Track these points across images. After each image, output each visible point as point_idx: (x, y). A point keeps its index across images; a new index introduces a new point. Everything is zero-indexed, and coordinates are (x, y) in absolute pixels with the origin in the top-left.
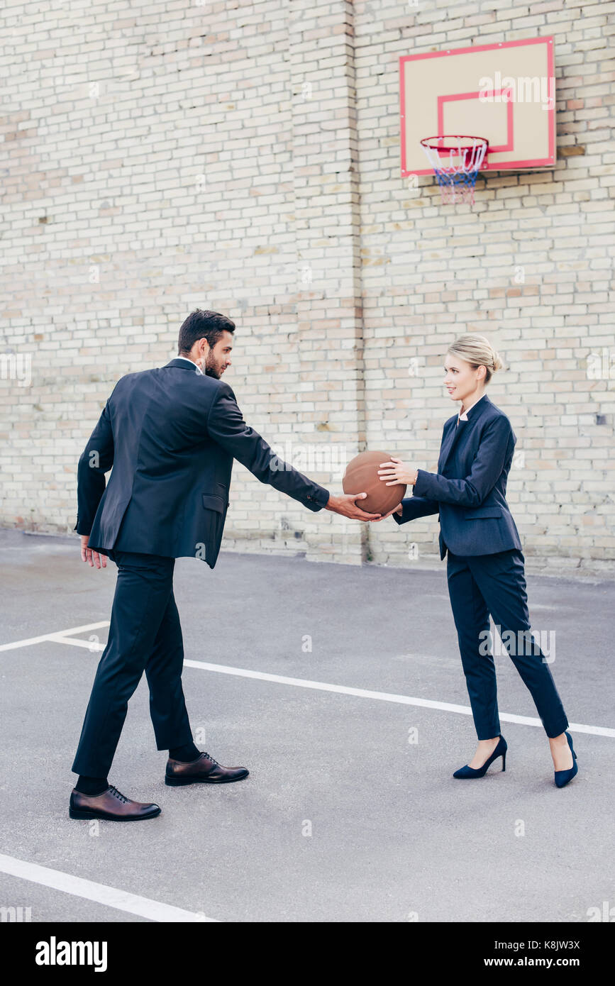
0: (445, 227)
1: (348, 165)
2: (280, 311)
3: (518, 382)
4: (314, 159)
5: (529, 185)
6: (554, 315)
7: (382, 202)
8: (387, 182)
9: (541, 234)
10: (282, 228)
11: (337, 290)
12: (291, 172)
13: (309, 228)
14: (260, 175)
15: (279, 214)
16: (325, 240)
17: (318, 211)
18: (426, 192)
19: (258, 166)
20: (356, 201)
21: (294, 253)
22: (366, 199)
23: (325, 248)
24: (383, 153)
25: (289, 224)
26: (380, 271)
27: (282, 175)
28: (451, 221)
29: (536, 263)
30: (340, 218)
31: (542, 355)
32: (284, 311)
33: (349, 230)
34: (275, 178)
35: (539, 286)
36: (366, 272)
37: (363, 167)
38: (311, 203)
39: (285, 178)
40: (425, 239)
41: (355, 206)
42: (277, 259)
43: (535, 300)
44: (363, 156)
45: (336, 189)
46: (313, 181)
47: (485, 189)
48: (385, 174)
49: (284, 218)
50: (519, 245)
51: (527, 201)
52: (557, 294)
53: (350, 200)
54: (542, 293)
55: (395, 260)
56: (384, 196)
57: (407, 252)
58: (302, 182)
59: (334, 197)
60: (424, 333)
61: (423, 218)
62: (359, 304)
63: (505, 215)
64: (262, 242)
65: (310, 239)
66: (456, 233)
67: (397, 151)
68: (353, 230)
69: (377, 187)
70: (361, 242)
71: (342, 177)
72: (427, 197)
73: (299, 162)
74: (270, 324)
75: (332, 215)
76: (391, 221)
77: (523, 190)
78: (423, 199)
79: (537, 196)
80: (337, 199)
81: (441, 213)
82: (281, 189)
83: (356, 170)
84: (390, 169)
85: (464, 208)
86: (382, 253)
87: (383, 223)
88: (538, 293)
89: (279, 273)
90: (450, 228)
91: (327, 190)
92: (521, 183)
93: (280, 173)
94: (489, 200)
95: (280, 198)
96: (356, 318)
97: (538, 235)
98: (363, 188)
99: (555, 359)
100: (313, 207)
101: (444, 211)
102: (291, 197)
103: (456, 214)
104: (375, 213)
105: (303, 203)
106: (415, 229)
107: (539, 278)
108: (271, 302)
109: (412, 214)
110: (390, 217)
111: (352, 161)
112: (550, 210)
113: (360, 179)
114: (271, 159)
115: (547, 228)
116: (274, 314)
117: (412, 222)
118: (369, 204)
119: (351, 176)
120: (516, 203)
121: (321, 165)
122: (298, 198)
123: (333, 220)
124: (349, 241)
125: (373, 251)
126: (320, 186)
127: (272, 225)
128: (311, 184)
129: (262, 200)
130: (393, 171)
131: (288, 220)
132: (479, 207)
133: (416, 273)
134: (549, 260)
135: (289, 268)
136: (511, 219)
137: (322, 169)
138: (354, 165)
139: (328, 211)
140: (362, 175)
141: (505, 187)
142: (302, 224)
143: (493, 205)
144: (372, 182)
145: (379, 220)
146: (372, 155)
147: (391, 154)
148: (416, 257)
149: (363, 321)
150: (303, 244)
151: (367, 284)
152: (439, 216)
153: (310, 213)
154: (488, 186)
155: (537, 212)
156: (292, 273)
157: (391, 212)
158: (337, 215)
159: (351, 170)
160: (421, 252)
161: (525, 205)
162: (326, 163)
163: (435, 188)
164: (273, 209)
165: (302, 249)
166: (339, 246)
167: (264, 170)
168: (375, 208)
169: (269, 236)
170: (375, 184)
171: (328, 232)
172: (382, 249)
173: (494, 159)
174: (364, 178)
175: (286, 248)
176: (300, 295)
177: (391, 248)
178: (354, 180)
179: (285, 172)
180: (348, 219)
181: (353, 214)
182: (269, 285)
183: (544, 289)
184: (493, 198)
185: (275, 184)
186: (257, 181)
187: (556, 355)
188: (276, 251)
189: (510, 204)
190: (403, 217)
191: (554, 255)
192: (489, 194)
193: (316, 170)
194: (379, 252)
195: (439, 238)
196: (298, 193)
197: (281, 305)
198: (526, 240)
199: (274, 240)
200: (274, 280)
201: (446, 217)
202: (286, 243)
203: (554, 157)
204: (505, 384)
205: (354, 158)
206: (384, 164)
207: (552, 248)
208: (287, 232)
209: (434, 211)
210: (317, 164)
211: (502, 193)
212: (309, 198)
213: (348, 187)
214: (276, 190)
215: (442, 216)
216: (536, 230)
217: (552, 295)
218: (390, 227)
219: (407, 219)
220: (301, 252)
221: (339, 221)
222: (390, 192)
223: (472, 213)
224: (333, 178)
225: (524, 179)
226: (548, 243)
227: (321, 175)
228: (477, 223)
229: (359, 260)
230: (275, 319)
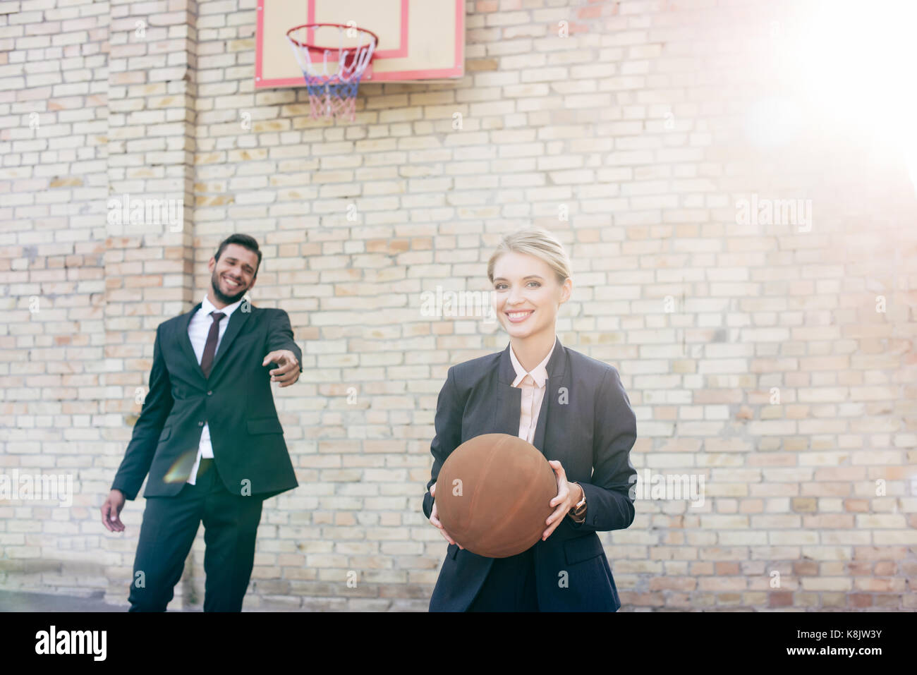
0: (310, 158)
1: (182, 72)
2: (80, 263)
3: (403, 364)
4: (136, 63)
5: (423, 106)
6: (452, 276)
7: (226, 122)
8: (235, 98)
9: (438, 170)
10: (88, 153)
11: (160, 236)
12: (105, 80)
13: (126, 152)
14: (64, 82)
15: (86, 135)
16: (147, 169)
17: (140, 131)
18: (286, 111)
19: (62, 72)
20: (191, 119)
21: (104, 187)
22: (204, 118)
23: (146, 180)
24: (230, 60)
25: (99, 149)
26: (219, 213)
27: (93, 84)
28: (317, 150)
29: (430, 208)
30: (170, 141)
31: (436, 329)
32: (88, 263)
33: (180, 157)
34: (84, 88)
35: (433, 237)
36: (200, 215)
37: (203, 77)
38: (131, 120)
39: (96, 88)
40: (282, 173)
41: (190, 127)
42: (79, 193)
43: (426, 257)
44: (203, 63)
45: (164, 102)
46: (135, 92)
47: (364, 110)
48: (232, 87)
49: (92, 140)
50: (408, 183)
51: (421, 128)
52: (457, 248)
53: (182, 118)
54: (438, 246)
55: (240, 199)
56: (230, 115)
57: (257, 190)
58: (120, 92)
59: (162, 113)
60: (276, 296)
61: (280, 145)
62: (189, 255)
63: (391, 144)
64: (61, 171)
65: (126, 167)
66: (324, 166)
67: (251, 57)
68: (186, 157)
69: (220, 103)
70: (195, 174)
71: (173, 88)
72: (286, 118)
73: (117, 66)
74: (67, 280)
75: (158, 137)
76: (237, 148)
77: (416, 113)
78: (281, 122)
79: (433, 121)
80: (166, 116)
81: (305, 139)
82: (90, 102)
83: (193, 80)
84: (239, 80)
85: (335, 134)
86: (223, 190)
87: (226, 151)
88: (431, 246)
89: (81, 212)
90: (316, 160)
91: (153, 103)
92: (413, 104)
93: (90, 81)
94: (369, 124)
95: (89, 114)
96: (184, 274)
97: (433, 172)
98: (201, 104)
99: (453, 334)
100: (132, 126)
101: (309, 136)
102: (102, 113)
103: (324, 141)
104: (216, 138)
105: (119, 120)
106: (268, 160)
107: (434, 227)
108: (69, 250)
109: (265, 140)
110: (235, 142)
111: (189, 67)
112: (450, 140)
113: (197, 92)
114: (78, 62)
115: (445, 163)
116: (73, 266)
117: (265, 150)
118: (208, 126)
119: (187, 85)
120: (405, 130)
121: (146, 71)
122: (113, 113)
123: (159, 144)
124: (179, 171)
125: (211, 188)
126: (144, 98)
127: (77, 149)
128: (131, 95)
129: (64, 116)
130: (243, 84)
131: (98, 143)
132: (355, 133)
133: (268, 217)
134: (448, 204)
135: (95, 207)
136: (397, 150)
137: (147, 76)
138: (191, 73)
139: (153, 131)
140: (201, 88)
141: (391, 108)
142: (117, 147)
143: (375, 132)
144: (214, 97)
145: (220, 146)
146: (213, 60)
147: (241, 61)
148: (269, 196)
149: (194, 280)
150: (117, 174)
151: (201, 230)
152: (301, 143)
153: (128, 133)
154: (370, 106)
155: (433, 140)
156: (99, 213)
157: (237, 136)
158: (165, 137)
159: (187, 78)
160: (275, 189)
161: (418, 132)
162: (153, 68)
163: (298, 107)
164: (78, 128)
165: (115, 181)
166: (166, 177)
167: (69, 77)
168: (215, 130)
169: (71, 164)
170: (218, 100)
171: (151, 158)
172: (223, 185)
173: (382, 67)
174: (203, 91)
175: (93, 180)
176: (109, 242)
177: (236, 184)
178: (191, 92)
179: (97, 81)
180: (180, 143)
181: (187, 136)
182: (68, 228)
183: (440, 242)
184: (374, 121)
185: (84, 96)
186: (58, 91)
187: (454, 329)
188: (79, 183)
189: (397, 131)
190: (254, 144)
191: (453, 199)
192: (368, 117)
193: (140, 77)
194: (218, 187)
195: (300, 172)
196: (114, 106)
197: (83, 255)
198: (418, 178)
199: (78, 169)
200: (75, 221)
201: (310, 144)
202: (93, 173)
203: (462, 67)
204: (385, 367)
205: (193, 64)
206: (231, 73)
207: (452, 189)
208: (96, 159)
209: (295, 137)
210: (141, 70)
211: (387, 116)
212: (128, 113)
213: (181, 101)
214: (84, 103)
215: (306, 143)
216: (430, 164)
217: (450, 250)
218: (235, 156)
219: (258, 146)
220: (114, 185)
221: (167, 145)
222: (237, 110)
223: (346, 140)
224: (161, 89)
225: (417, 98)
226: (445, 183)
227: (146, 83)
228: (352, 153)
229: (191, 198)
230: (73, 274)
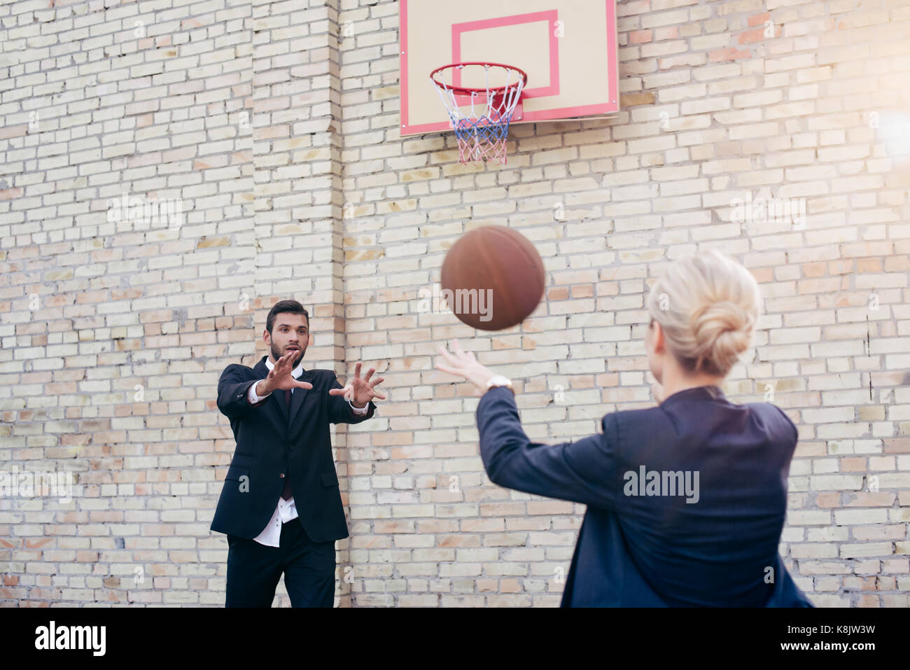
0: (461, 206)
1: (327, 123)
2: (230, 325)
3: (566, 420)
4: (279, 117)
5: (578, 146)
6: (615, 325)
7: (373, 173)
8: (379, 147)
9: (596, 212)
10: (234, 211)
11: (309, 294)
12: (250, 136)
13: (272, 209)
14: (208, 141)
15: (232, 194)
16: (294, 225)
17: (286, 186)
18: (435, 159)
19: (206, 130)
20: (338, 172)
21: (252, 245)
22: (352, 170)
23: (293, 236)
24: (375, 108)
25: (245, 206)
26: (370, 267)
27: (238, 141)
28: (469, 197)
29: (590, 253)
30: (316, 195)
31: (600, 381)
32: (237, 324)
33: (327, 211)
34: (228, 145)
35: (595, 284)
36: (351, 270)
37: (349, 127)
38: (276, 176)
39: (241, 144)
40: (433, 223)
41: (336, 179)
42: (227, 253)
43: (588, 305)
44: (348, 113)
45: (309, 155)
46: (280, 146)
47: (517, 153)
48: (378, 137)
49: (239, 198)
50: (565, 227)
51: (576, 169)
52: (619, 294)
53: (328, 170)
54: (599, 294)
55: (391, 252)
56: (377, 165)
57: (407, 242)
58: (265, 148)
59: (308, 166)
60: (432, 353)
61: (431, 194)
62: (340, 312)
63: (544, 187)
64: (209, 231)
65: (273, 224)
66: (476, 214)
67: (395, 105)
68: (333, 212)
69: (367, 153)
70: (344, 228)
71: (317, 140)
72: (436, 165)
73: (262, 120)
74: (218, 343)
75: (304, 192)
76: (386, 199)
77: (571, 153)
78: (429, 169)
79: (589, 161)
80: (311, 170)
81: (455, 187)
82: (236, 159)
83: (338, 131)
84: (385, 129)
85: (487, 180)
86: (373, 243)
87: (374, 202)
88: (594, 296)
89: (230, 272)
90: (468, 208)
91: (298, 157)
92: (567, 144)
93: (234, 138)
94: (521, 168)
95: (234, 172)
96: (335, 332)
97: (592, 214)
98: (348, 156)
99: (618, 386)
100: (278, 181)
101: (459, 184)
102: (248, 170)
103: (476, 188)
104: (364, 189)
105: (264, 176)
106: (418, 209)
107: (595, 273)
108: (218, 312)
109: (415, 190)
110: (384, 193)
111: (333, 119)
112: (609, 180)
113: (343, 143)
114: (223, 120)
115: (604, 204)
116: (223, 328)
117: (415, 200)
118: (356, 178)
119: (331, 137)
120: (560, 172)
121: (290, 125)
122: (258, 169)
123: (306, 198)
124: (327, 226)
125: (360, 243)
126: (289, 152)
127: (223, 208)
128: (275, 150)
129: (209, 175)
130: (389, 132)
131: (244, 201)
132: (507, 178)
133: (420, 269)
134: (608, 248)
135: (244, 266)
136: (552, 194)
137: (291, 129)
138: (336, 124)
139: (299, 186)
140: (347, 139)
141: (543, 150)
142: (262, 204)
143: (528, 175)
144: (360, 147)
145: (368, 199)
146: (358, 109)
147: (386, 109)
148: (421, 248)
149: (346, 337)
150: (264, 231)
151: (352, 285)
152: (452, 191)
153: (274, 189)
154: (521, 149)
155: (590, 182)
156: (248, 273)
157: (386, 187)
158: (312, 191)
159: (331, 129)
160: (427, 240)
161: (573, 173)
162: (297, 121)
163: (447, 153)
164: (224, 187)
165: (262, 238)
166: (313, 233)
167: (213, 134)
168: (363, 182)
169: (218, 223)
170: (364, 151)
171: (298, 214)
172: (373, 237)
173: (531, 106)
174: (349, 142)
175: (240, 239)
176: (258, 302)
177: (385, 236)
178: (336, 144)
179: (241, 137)
180: (326, 196)
181: (333, 189)
182: (217, 289)
183: (602, 289)
184: (527, 164)
185: (228, 153)
186: (204, 149)
187: (620, 381)
188: (227, 243)
189: (551, 173)
190: (403, 194)
191: (614, 242)
192: (522, 160)
193: (284, 131)
194: (368, 241)
195: (452, 221)
196: (259, 162)
197: (233, 316)
198: (575, 222)
199: (225, 228)
200: (224, 283)
201: (461, 192)
202: (240, 232)
203: (617, 101)
204: (548, 423)
205: (337, 115)
206: (377, 122)
207: (612, 232)
208: (243, 217)
209: (445, 185)
210: (285, 123)
211: (540, 158)
212: (273, 169)
213: (326, 153)
214: (229, 162)
215: (456, 191)
216: (589, 207)
217: (612, 297)
218: (383, 207)
219: (408, 197)
220: (261, 243)
221: (313, 199)
222: (385, 160)
223: (499, 186)
224: (306, 141)
225: (571, 138)
226: (605, 226)
227: (290, 137)
228: (506, 199)
229: (340, 252)
230: (224, 336)
